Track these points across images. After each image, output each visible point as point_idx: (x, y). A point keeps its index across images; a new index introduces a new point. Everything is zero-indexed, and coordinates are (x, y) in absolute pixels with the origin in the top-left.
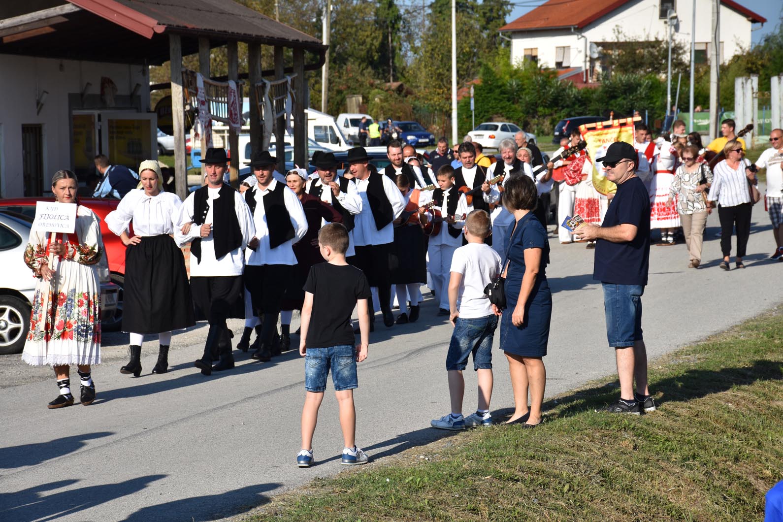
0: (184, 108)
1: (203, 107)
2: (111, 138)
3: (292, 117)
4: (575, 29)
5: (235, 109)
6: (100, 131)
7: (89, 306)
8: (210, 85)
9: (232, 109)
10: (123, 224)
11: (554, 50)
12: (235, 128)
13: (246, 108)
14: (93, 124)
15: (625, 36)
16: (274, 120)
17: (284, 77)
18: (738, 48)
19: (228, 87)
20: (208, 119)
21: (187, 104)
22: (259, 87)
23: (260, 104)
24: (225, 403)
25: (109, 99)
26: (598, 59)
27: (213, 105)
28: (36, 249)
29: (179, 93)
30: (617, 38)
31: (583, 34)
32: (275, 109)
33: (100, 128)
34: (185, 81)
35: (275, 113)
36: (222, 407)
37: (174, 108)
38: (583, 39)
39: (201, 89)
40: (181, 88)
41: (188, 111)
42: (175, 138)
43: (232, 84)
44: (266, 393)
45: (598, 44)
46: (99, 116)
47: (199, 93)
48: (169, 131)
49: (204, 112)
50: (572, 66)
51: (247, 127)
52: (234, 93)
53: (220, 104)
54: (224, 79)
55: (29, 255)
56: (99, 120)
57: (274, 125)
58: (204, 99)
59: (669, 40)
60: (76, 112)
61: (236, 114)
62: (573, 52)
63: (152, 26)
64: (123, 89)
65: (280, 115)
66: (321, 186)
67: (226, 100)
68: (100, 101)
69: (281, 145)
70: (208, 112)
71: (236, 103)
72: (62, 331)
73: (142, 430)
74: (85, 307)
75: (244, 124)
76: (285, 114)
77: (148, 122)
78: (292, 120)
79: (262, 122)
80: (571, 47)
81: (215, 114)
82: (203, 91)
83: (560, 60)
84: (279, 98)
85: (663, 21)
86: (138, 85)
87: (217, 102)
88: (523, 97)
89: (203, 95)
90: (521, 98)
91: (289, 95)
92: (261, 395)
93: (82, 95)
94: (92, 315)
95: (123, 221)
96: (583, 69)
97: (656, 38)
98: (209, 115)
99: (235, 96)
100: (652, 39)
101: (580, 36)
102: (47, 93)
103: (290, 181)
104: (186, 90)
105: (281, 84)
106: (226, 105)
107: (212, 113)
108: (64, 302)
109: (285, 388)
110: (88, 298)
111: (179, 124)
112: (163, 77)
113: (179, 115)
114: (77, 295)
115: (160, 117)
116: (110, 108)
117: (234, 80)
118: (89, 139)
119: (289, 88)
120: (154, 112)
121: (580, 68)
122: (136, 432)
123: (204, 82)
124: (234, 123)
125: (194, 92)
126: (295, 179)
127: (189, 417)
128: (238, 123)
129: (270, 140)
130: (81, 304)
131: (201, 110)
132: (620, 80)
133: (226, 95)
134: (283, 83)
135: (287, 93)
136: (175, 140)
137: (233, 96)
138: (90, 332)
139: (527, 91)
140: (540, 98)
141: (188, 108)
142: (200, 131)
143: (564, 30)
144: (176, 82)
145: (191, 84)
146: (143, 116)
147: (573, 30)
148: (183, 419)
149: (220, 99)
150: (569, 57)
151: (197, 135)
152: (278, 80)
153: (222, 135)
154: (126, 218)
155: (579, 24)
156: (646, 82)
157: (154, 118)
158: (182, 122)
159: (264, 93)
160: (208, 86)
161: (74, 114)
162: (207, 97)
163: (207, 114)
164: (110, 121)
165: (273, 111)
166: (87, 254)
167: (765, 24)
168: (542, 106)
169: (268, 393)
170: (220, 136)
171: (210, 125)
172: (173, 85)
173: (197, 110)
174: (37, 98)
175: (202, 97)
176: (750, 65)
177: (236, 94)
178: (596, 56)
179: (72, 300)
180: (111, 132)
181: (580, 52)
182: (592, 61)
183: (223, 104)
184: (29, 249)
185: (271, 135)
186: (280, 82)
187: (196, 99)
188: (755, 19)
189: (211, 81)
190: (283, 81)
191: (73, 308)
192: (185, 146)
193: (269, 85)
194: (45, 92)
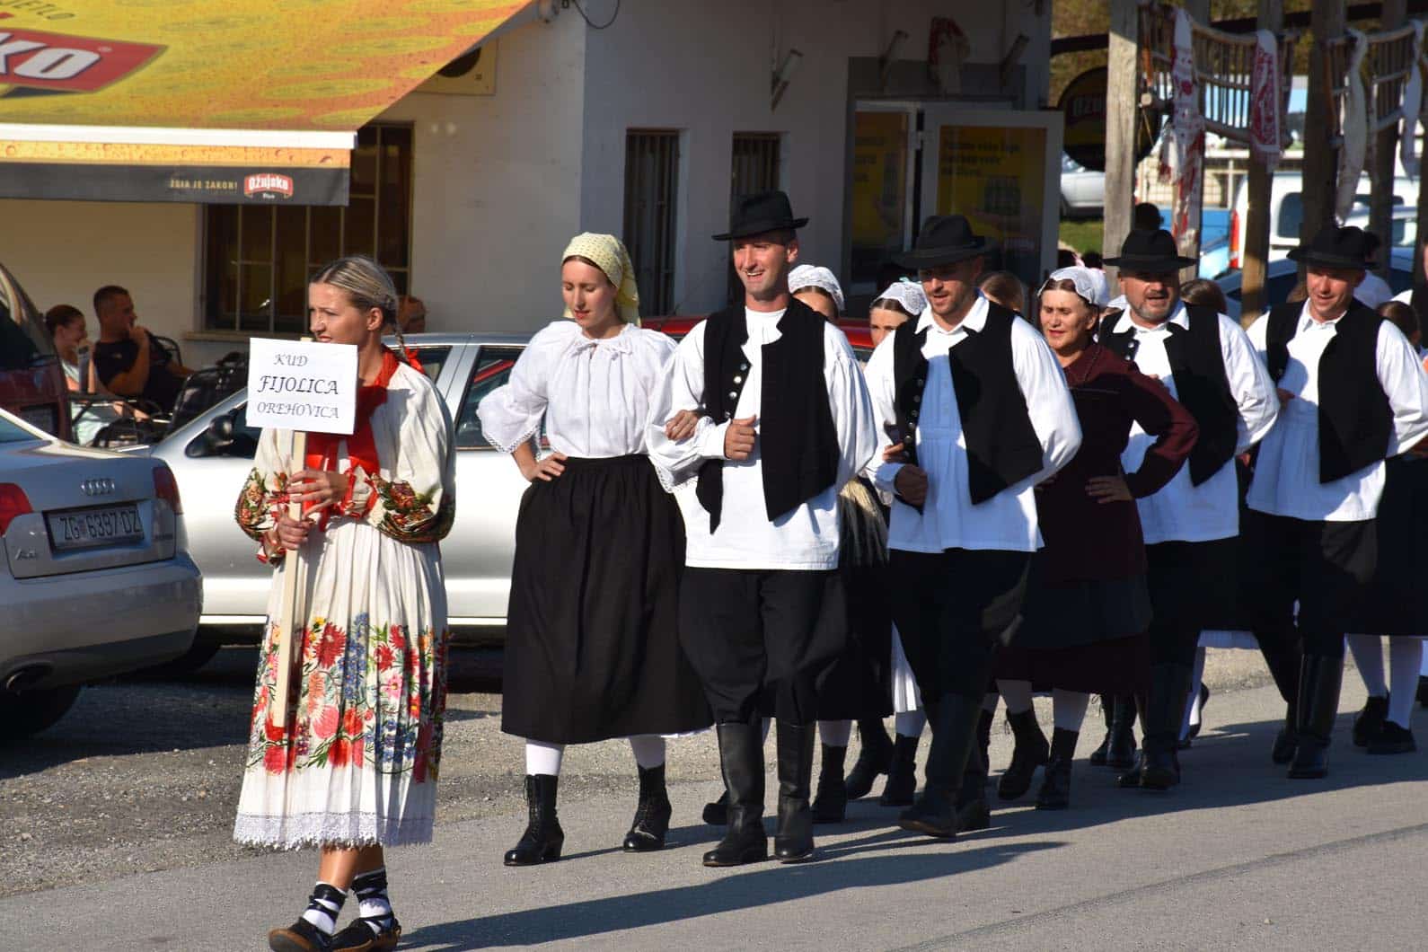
0: (1138, 100)
1: (1186, 98)
2: (945, 172)
3: (1419, 130)
5: (1269, 105)
6: (919, 154)
7: (408, 668)
8: (1210, 41)
9: (1261, 104)
10: (524, 421)
12: (1266, 153)
13: (1298, 101)
14: (904, 136)
16: (1369, 135)
17: (1406, 24)
19: (1254, 47)
20: (1195, 131)
21: (1145, 91)
22: (1339, 47)
23: (1336, 92)
24: (1221, 864)
25: (948, 75)
27: (1212, 94)
28: (271, 487)
29: (1129, 61)
32: (1374, 105)
33: (919, 147)
34: (1147, 29)
35: (1374, 117)
36: (1214, 874)
37: (1111, 99)
39: (1186, 51)
40: (1132, 48)
41: (1146, 107)
42: (1109, 179)
43: (1266, 41)
44: (1328, 845)
46: (920, 116)
47: (1178, 62)
48: (1093, 158)
49: (1187, 112)
51: (1295, 153)
52: (1270, 62)
53: (1231, 91)
54: (1247, 26)
55: (253, 504)
56: (920, 126)
57: (1369, 150)
58: (1189, 78)
60: (864, 106)
61: (1270, 119)
64: (983, 48)
65: (1387, 123)
66: (1132, 331)
67: (1247, 82)
68: (925, 81)
69: (1383, 201)
70: (1197, 111)
71: (1272, 91)
72: (331, 738)
73: (1010, 916)
74: (394, 672)
75: (1288, 144)
76: (1401, 122)
77: (1041, 134)
78: (1418, 137)
79: (1338, 142)
81: (1216, 118)
82: (1190, 57)
84: (1388, 78)
86: (1022, 39)
87: (1225, 86)
89: (1189, 67)
91: (1416, 70)
92: (1315, 850)
93: (882, 61)
94: (415, 694)
95: (524, 415)
98: (1199, 120)
99: (1270, 72)
102: (800, 55)
103: (1050, 310)
104: (1145, 54)
105: (1397, 41)
106: (1246, 93)
107: (1208, 115)
108: (338, 652)
109: (1378, 837)
110: (403, 642)
111: (1121, 141)
112: (1076, 18)
113: (1123, 117)
114: (373, 634)
115: (1070, 121)
116: (948, 97)
117: (1270, 29)
118: (891, 173)
119: (1418, 51)
120: (1058, 108)
122: (991, 921)
123: (1195, 33)
124: (1264, 141)
125: (1166, 58)
126: (1067, 305)
127: (1130, 892)
128: (1273, 142)
129: (1355, 187)
130: (385, 661)
131: (1181, 105)
133: (1248, 68)
134: (1404, 39)
135: (1410, 67)
136: (1108, 182)
137: (1265, 71)
138: (407, 745)
141: (1147, 99)
142: (1173, 161)
144: (1124, 34)
145: (1160, 40)
146: (1027, 119)
148: (1110, 897)
149: (1232, 79)
151: (1164, 169)
152: (1389, 30)
153: (1220, 171)
154: (531, 404)
157: (1055, 124)
158: (1130, 135)
159: (1347, 66)
160: (1204, 44)
161: (859, 110)
162: (1198, 74)
163: (1194, 116)
164: (946, 131)
165: (1368, 112)
166: (404, 511)
169: (1333, 847)
170: (1216, 175)
171: (1200, 144)
172: (1115, 40)
173: (1169, 107)
174: (774, 69)
175: (1185, 72)
177: (1275, 67)
179: (360, 649)
180: (945, 158)
183: (1239, 92)
184: (253, 484)
185: (1359, 176)
186: (1394, 35)
187: (1169, 77)
189: (1211, 32)
190: (1405, 32)
191: (362, 673)
192: (1134, 198)
193: (1363, 42)
194: (794, 52)
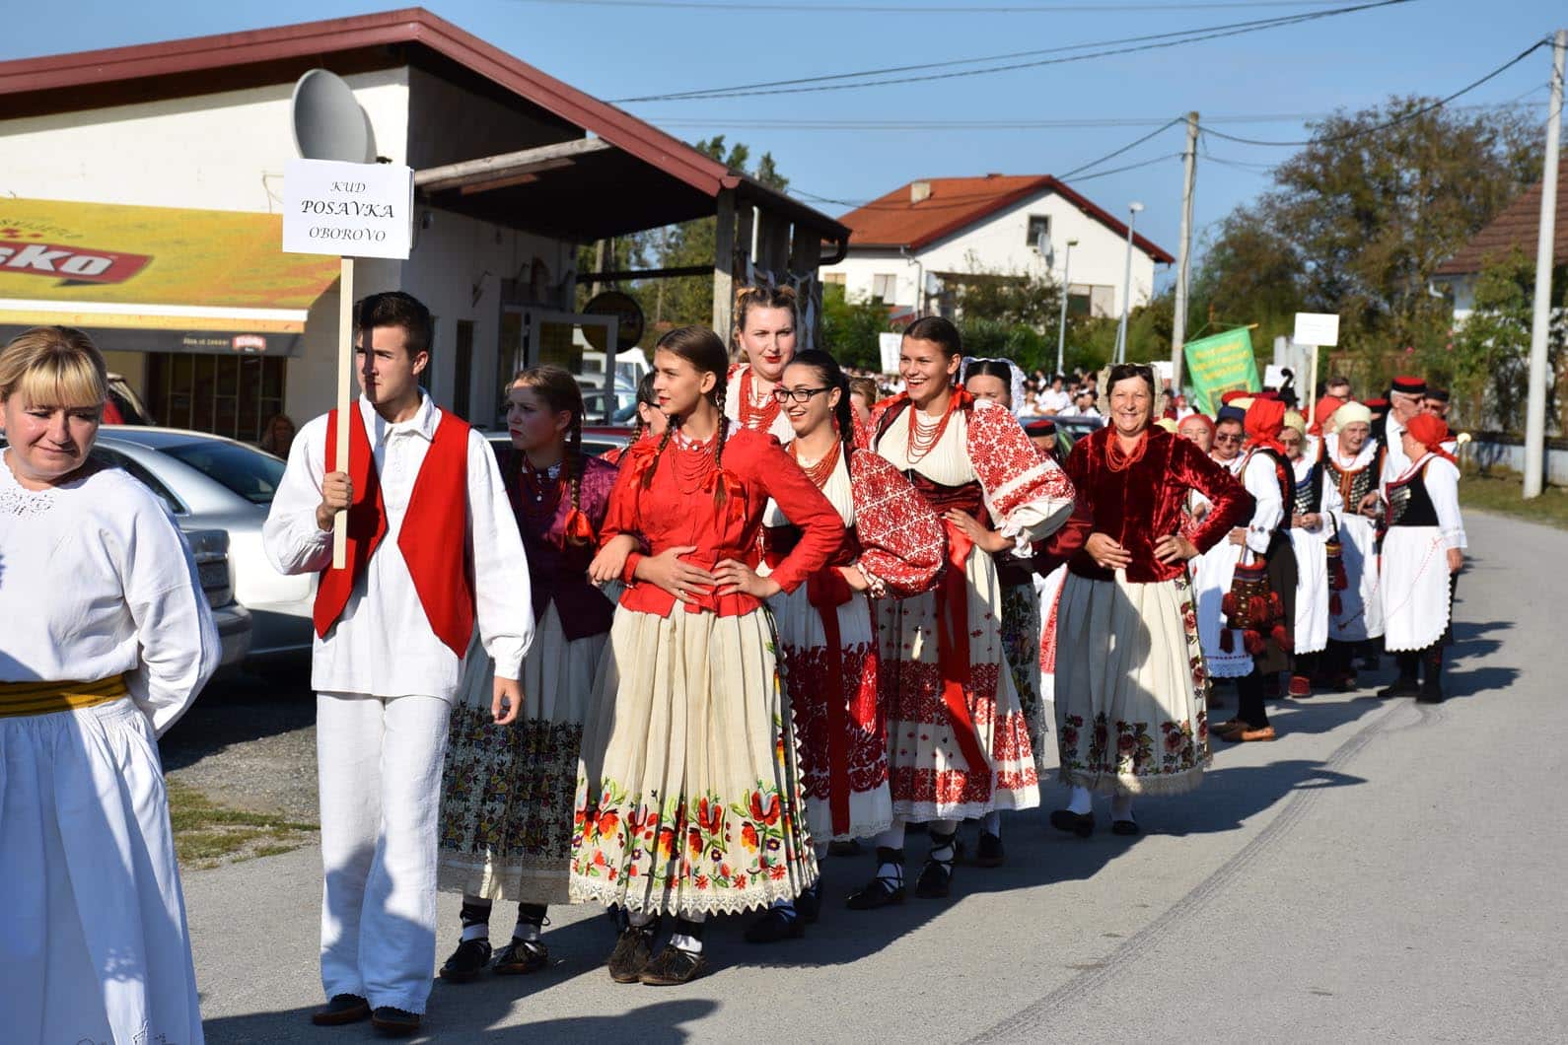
4: (906, 250)
6: (527, 339)
11: (872, 278)
15: (981, 266)
18: (1142, 297)
25: (541, 293)
26: (936, 296)
30: (971, 267)
31: (918, 258)
33: (526, 334)
38: (916, 266)
45: (939, 275)
46: (528, 316)
50: (898, 303)
56: (526, 322)
59: (1044, 277)
60: (507, 308)
62: (900, 284)
63: (718, 176)
68: (529, 294)
80: (899, 276)
83: (879, 294)
85: (1030, 249)
88: (838, 343)
90: (835, 345)
93: (515, 282)
96: (915, 310)
97: (1027, 273)
100: (1021, 274)
101: (912, 261)
102: (490, 274)
116: (537, 306)
121: (911, 307)
132: (981, 328)
139: (844, 334)
140: (863, 347)
143: (889, 251)
144: (724, 270)
147: (902, 251)
150: (894, 290)
155: (913, 243)
156: (1016, 334)
161: (505, 310)
167: (1173, 266)
168: (865, 358)
174: (476, 284)
176: (1159, 323)
178: (934, 291)
181: (911, 283)
182: (928, 297)
188: (1160, 257)
194: (486, 273)
